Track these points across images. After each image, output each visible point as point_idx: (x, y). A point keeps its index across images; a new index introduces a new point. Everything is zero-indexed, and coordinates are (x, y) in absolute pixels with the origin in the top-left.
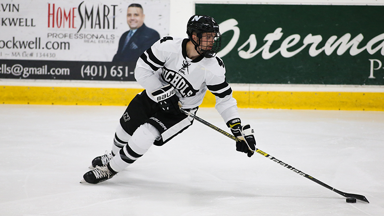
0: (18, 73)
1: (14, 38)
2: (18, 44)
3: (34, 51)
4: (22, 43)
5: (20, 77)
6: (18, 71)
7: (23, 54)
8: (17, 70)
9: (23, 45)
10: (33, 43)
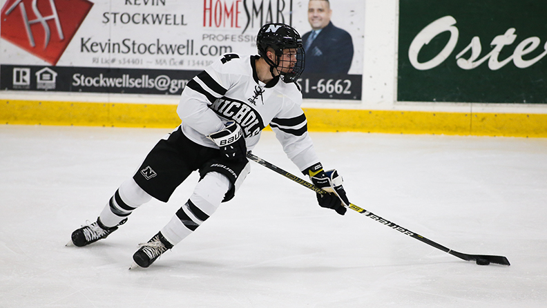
0: (163, 87)
1: (158, 40)
2: (163, 49)
3: (185, 57)
4: (168, 47)
5: (166, 92)
6: (164, 85)
7: (170, 62)
8: (162, 83)
9: (170, 49)
10: (184, 47)
